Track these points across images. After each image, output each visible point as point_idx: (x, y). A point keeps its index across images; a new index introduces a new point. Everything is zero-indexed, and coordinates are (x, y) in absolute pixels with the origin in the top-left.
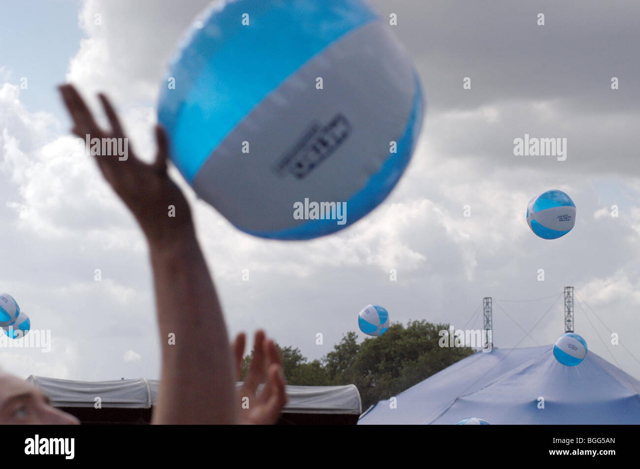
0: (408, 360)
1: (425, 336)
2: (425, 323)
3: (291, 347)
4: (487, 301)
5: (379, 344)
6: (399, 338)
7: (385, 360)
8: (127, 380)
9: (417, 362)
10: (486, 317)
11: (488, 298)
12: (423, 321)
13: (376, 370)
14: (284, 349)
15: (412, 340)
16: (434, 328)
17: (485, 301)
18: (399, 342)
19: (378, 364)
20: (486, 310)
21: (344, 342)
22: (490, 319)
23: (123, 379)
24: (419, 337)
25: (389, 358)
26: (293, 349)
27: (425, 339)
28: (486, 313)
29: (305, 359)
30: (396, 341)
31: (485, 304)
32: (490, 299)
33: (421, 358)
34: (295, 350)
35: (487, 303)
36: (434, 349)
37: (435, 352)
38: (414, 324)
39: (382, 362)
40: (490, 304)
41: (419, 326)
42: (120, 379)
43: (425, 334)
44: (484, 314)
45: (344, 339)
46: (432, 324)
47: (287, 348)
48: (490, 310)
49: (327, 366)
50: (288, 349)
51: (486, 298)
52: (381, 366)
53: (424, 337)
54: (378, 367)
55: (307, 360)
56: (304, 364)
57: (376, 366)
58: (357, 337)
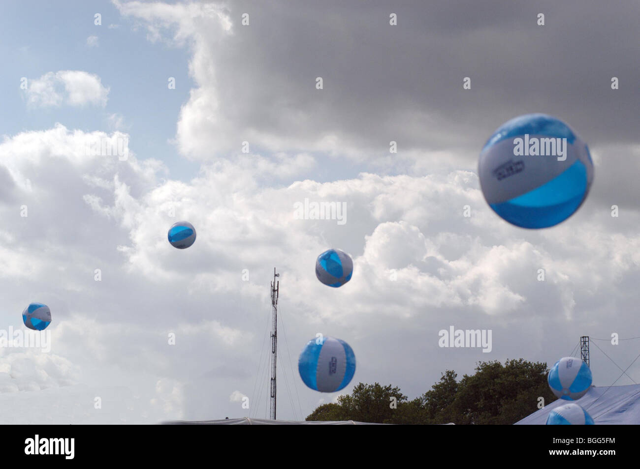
0: (507, 398)
1: (524, 375)
2: (523, 361)
3: (390, 386)
4: (585, 340)
5: (478, 383)
6: (497, 376)
7: (484, 398)
8: (231, 420)
9: (516, 400)
10: (584, 356)
11: (586, 337)
12: (521, 360)
13: (475, 409)
14: (384, 389)
15: (510, 378)
16: (532, 367)
17: (582, 340)
18: (497, 381)
19: (478, 403)
20: (583, 349)
21: (443, 381)
22: (587, 358)
23: (227, 418)
24: (517, 376)
25: (488, 397)
26: (392, 387)
27: (523, 377)
28: (583, 352)
29: (405, 398)
30: (496, 380)
31: (582, 343)
32: (587, 338)
33: (519, 396)
34: (395, 389)
35: (585, 343)
36: (532, 387)
37: (534, 390)
38: (512, 362)
39: (481, 400)
40: (587, 343)
41: (517, 366)
42: (224, 418)
43: (523, 373)
44: (582, 353)
45: (443, 378)
46: (530, 363)
47: (388, 386)
48: (587, 349)
49: (427, 404)
50: (388, 388)
51: (583, 337)
52: (480, 404)
53: (522, 376)
54: (477, 405)
55: (408, 399)
56: (405, 403)
57: (476, 404)
58: (456, 375)
